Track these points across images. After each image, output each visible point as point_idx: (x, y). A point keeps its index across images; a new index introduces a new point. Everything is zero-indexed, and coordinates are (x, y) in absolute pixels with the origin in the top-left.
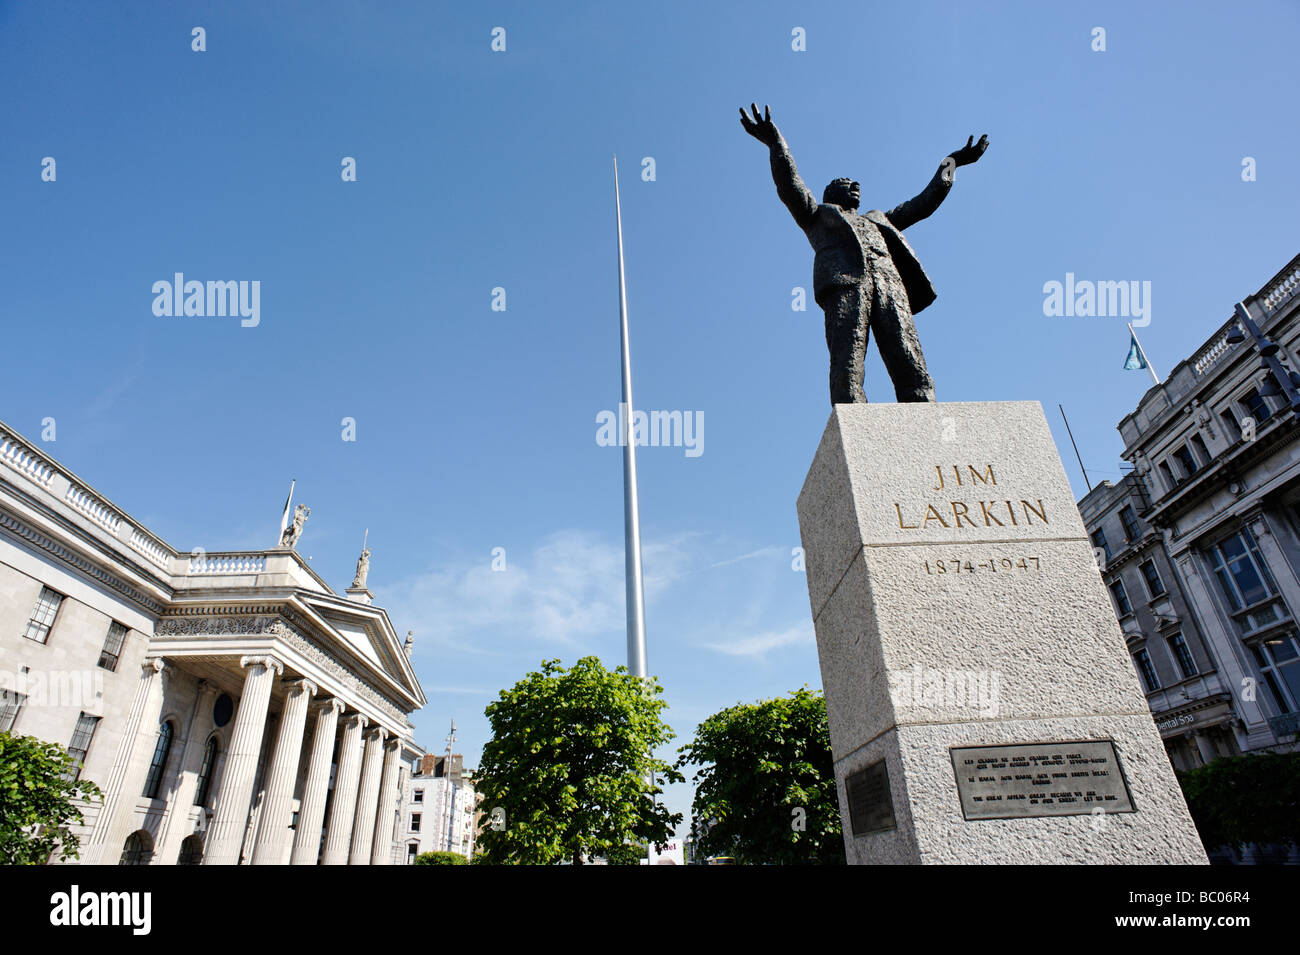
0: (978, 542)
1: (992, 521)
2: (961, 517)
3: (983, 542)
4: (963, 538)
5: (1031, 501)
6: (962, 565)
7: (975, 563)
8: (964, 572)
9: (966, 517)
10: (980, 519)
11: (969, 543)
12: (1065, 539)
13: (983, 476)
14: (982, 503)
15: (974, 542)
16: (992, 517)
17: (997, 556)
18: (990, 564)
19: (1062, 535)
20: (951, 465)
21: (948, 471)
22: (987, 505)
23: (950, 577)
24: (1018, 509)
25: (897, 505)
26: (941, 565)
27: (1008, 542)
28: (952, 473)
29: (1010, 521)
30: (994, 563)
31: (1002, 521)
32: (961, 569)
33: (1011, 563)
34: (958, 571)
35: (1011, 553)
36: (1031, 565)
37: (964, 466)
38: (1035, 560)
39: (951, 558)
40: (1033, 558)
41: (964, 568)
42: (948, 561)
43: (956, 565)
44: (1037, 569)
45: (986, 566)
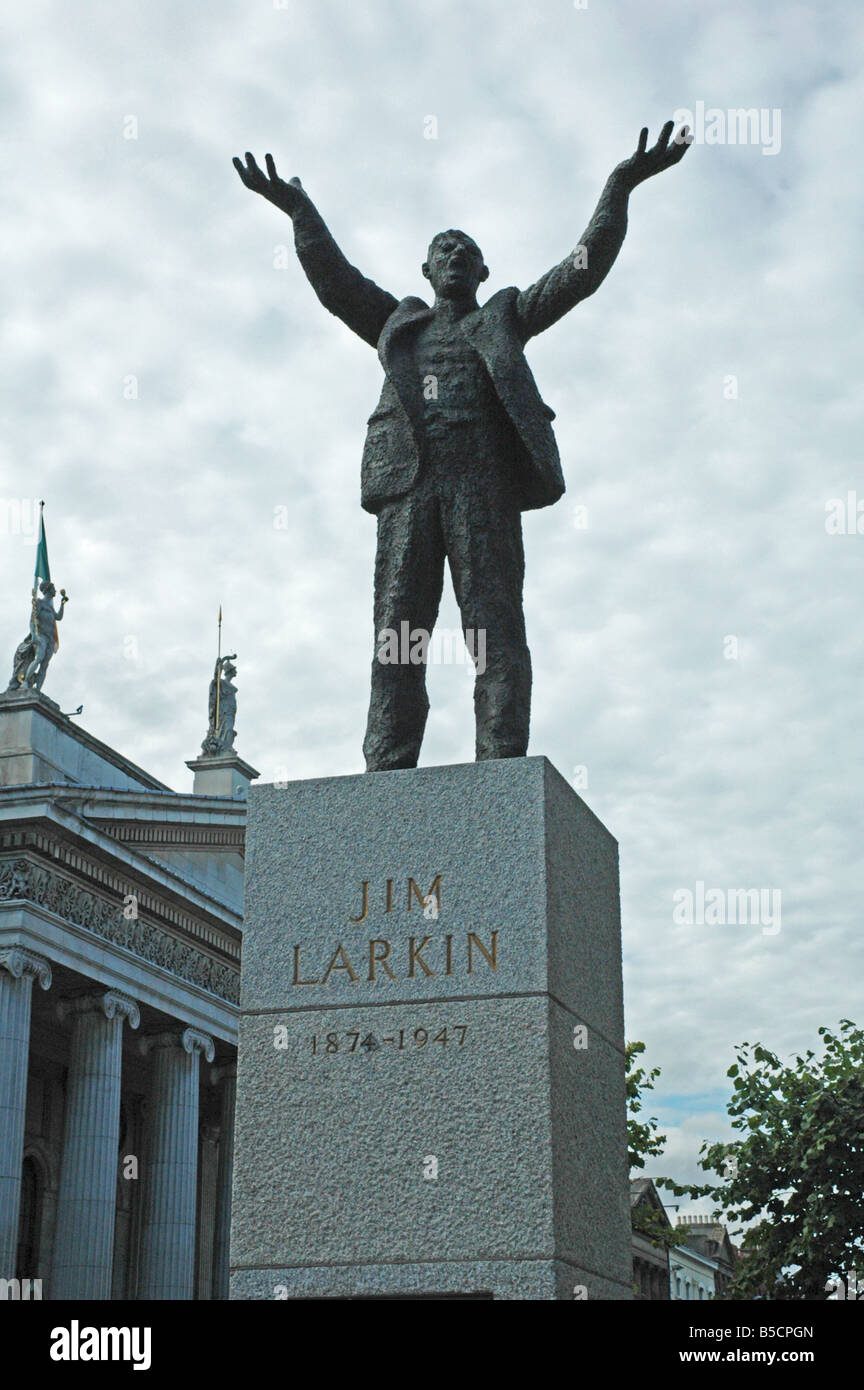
0: (393, 1003)
1: (418, 969)
2: (378, 964)
3: (400, 1003)
4: (372, 997)
5: (483, 934)
6: (360, 1040)
7: (381, 1035)
8: (362, 1051)
9: (385, 964)
11: (379, 1005)
12: (515, 995)
14: (412, 940)
15: (385, 1004)
16: (421, 962)
17: (414, 1022)
18: (397, 1038)
19: (513, 988)
20: (381, 881)
21: (377, 892)
22: (417, 944)
23: (341, 1059)
24: (459, 949)
25: (297, 948)
26: (332, 1039)
27: (432, 1001)
28: (382, 893)
29: (442, 967)
30: (405, 1035)
31: (432, 968)
32: (358, 1045)
33: (427, 1035)
34: (353, 1049)
35: (432, 1019)
36: (454, 1037)
37: (401, 877)
38: (461, 1030)
39: (348, 1029)
40: (460, 1027)
41: (362, 1044)
42: (344, 1034)
43: (352, 1041)
44: (461, 1043)
45: (392, 1040)
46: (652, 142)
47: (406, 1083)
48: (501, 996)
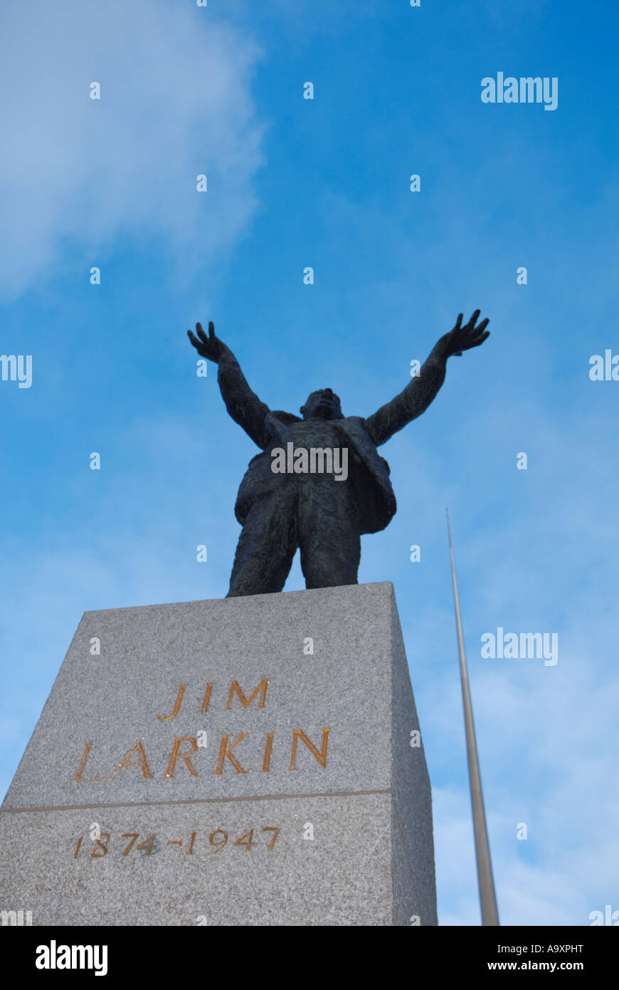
1: (228, 766)
2: (180, 760)
3: (197, 801)
4: (164, 795)
5: (310, 730)
6: (139, 841)
7: (166, 834)
8: (135, 853)
9: (188, 760)
10: (205, 763)
11: (171, 803)
12: (345, 793)
13: (248, 694)
14: (225, 737)
15: (179, 802)
16: (231, 759)
17: (210, 823)
18: (186, 841)
19: (344, 784)
20: (202, 683)
21: (194, 693)
22: (231, 740)
23: (107, 863)
24: (282, 745)
25: (89, 745)
26: (104, 840)
27: (239, 799)
28: (201, 694)
29: (259, 764)
30: (197, 837)
31: (246, 766)
32: (134, 847)
33: (226, 837)
34: (126, 853)
35: (235, 819)
36: (262, 838)
37: (225, 682)
38: (272, 833)
39: (126, 830)
40: (272, 829)
41: (139, 848)
42: (120, 835)
43: (128, 841)
44: (271, 847)
45: (180, 843)
46: (465, 322)
47: (188, 897)
48: (329, 794)
